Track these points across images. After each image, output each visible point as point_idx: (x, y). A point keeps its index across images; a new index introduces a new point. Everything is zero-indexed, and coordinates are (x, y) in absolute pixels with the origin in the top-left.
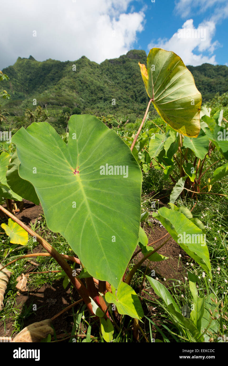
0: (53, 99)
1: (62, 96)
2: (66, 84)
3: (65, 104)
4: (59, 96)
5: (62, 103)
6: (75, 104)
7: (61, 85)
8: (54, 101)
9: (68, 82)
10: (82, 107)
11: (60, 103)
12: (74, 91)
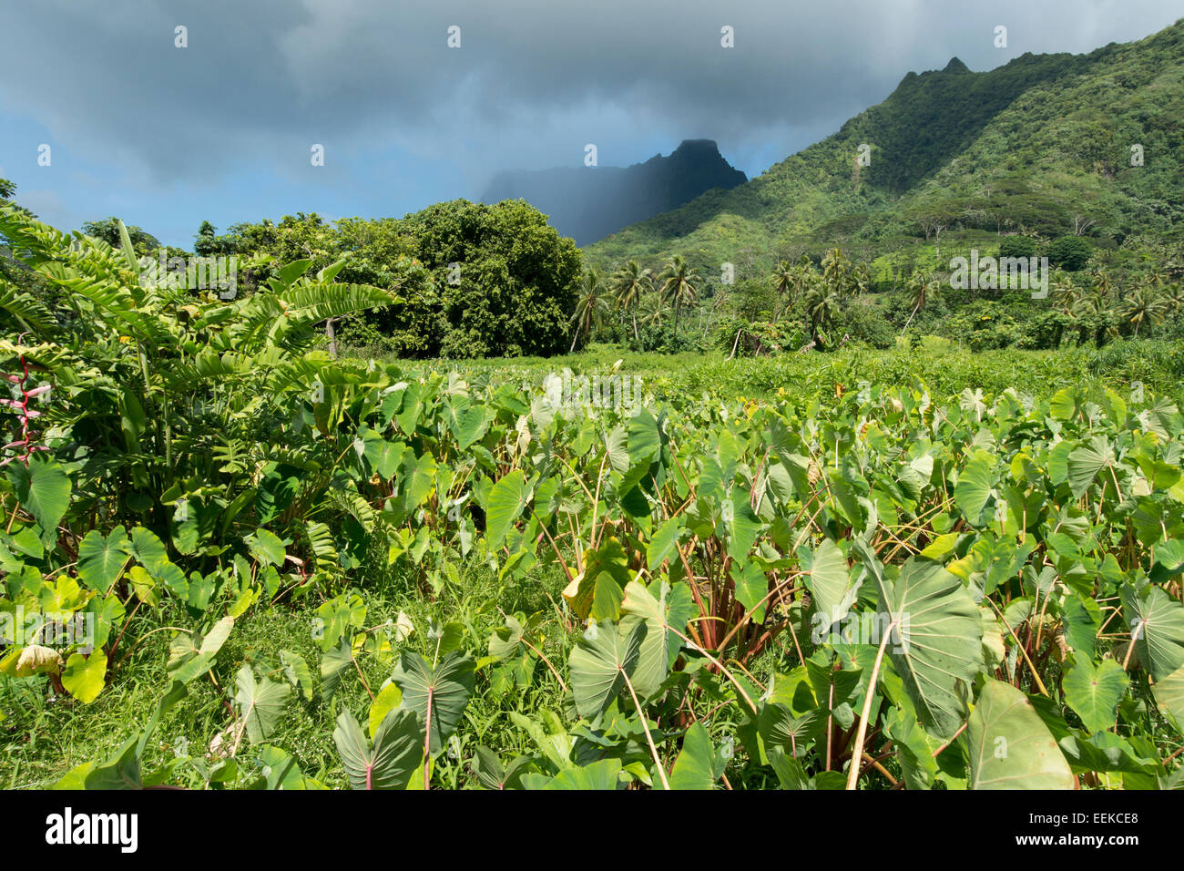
0: (979, 205)
1: (1024, 191)
2: (1065, 141)
3: (1024, 222)
4: (1009, 192)
5: (1013, 218)
6: (1076, 220)
7: (1037, 150)
8: (982, 212)
9: (1074, 134)
10: (1110, 231)
11: (1002, 221)
12: (1097, 165)
